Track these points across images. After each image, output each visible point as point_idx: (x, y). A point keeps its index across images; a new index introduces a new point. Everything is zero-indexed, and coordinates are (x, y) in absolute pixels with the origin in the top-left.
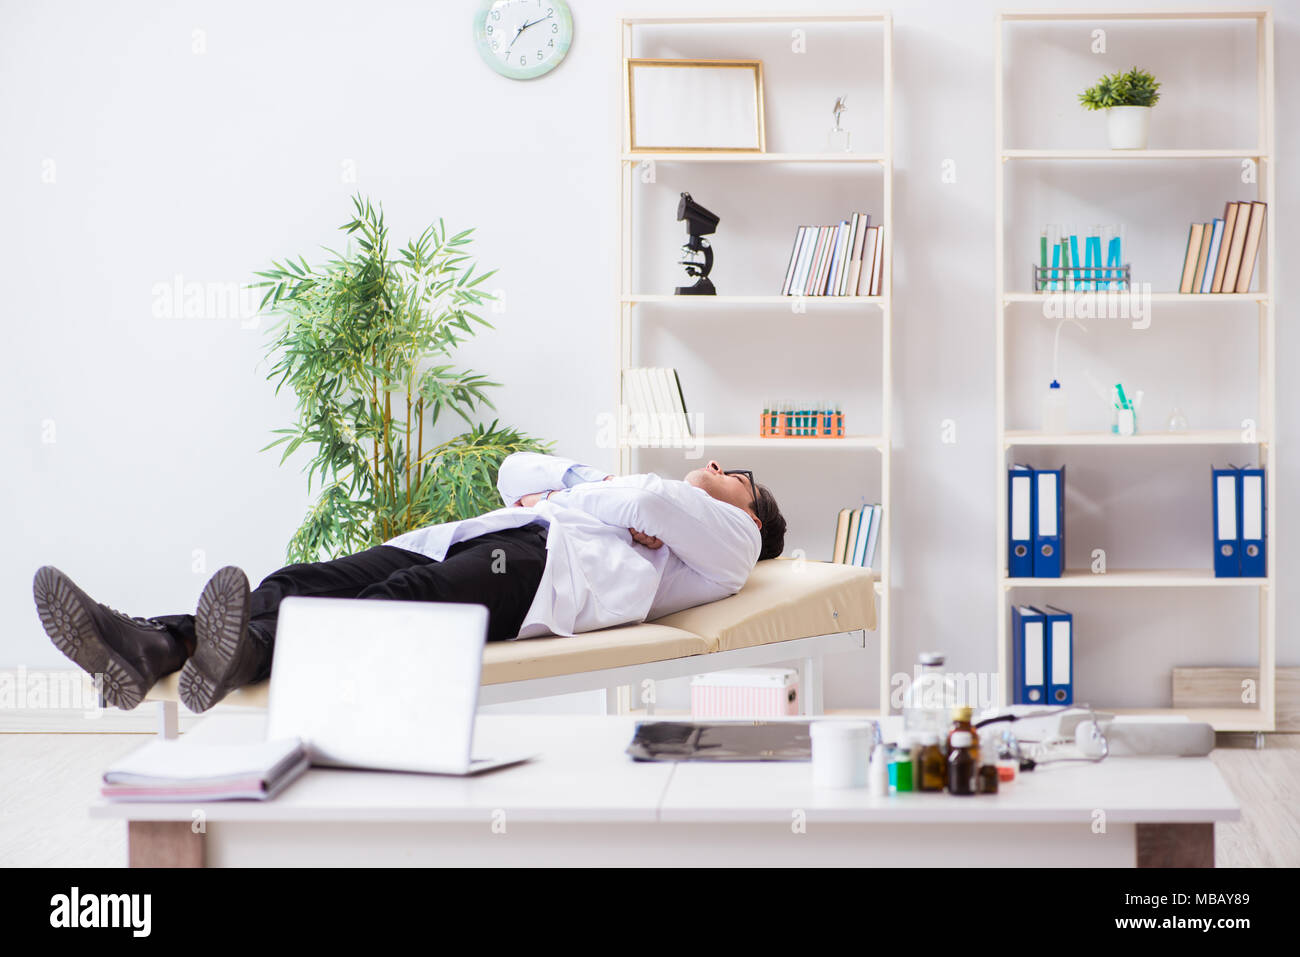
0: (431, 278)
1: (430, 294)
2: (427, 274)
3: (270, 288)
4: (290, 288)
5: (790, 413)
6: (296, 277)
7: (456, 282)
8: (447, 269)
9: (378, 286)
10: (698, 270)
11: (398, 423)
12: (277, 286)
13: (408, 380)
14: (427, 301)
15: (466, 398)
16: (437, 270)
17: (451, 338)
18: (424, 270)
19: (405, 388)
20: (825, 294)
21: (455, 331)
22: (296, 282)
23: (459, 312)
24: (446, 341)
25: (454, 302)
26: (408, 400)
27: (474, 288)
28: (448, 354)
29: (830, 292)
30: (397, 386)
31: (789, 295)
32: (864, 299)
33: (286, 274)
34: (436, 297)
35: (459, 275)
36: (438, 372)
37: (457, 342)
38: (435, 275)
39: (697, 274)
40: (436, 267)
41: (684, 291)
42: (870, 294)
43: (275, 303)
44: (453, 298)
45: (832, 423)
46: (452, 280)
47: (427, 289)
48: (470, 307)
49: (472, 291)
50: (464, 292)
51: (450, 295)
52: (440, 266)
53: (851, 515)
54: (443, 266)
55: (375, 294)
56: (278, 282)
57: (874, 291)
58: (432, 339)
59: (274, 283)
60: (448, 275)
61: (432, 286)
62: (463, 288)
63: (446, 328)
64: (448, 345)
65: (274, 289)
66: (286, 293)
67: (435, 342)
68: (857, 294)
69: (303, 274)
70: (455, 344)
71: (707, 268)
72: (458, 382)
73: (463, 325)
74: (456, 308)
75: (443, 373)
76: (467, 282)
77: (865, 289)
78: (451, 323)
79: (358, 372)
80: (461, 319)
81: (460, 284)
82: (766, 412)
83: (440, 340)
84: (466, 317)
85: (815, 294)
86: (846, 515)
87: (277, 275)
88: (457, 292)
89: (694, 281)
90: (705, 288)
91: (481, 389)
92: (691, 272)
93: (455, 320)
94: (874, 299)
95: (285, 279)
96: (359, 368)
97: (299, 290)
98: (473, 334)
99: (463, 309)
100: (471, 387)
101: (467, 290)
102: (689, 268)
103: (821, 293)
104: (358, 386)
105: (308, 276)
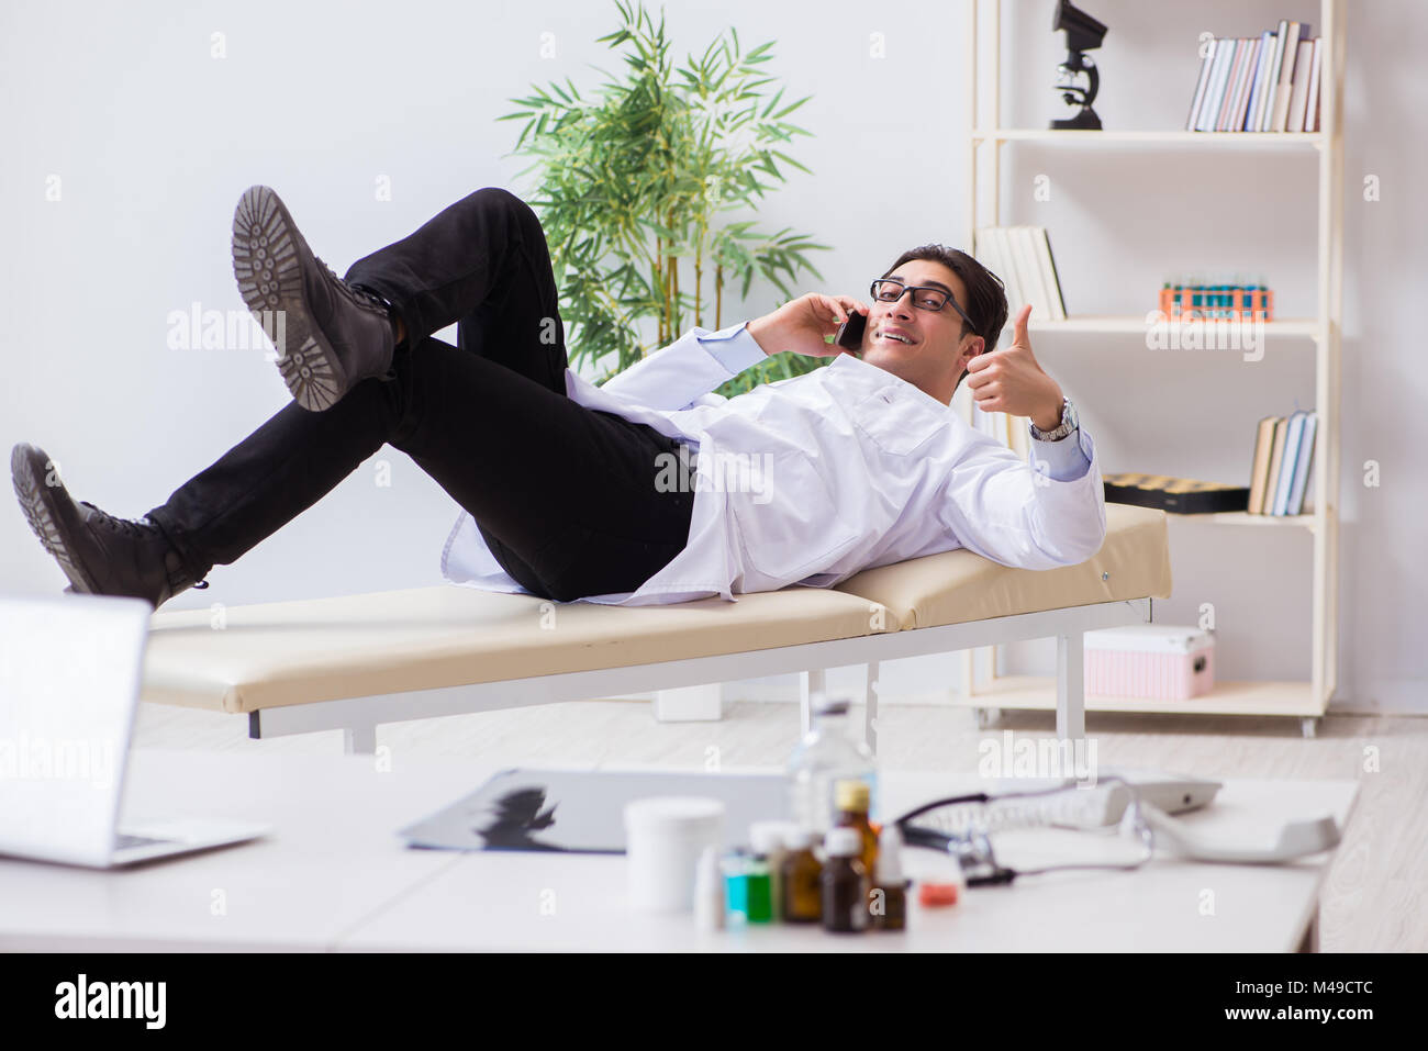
0: (723, 107)
1: (723, 128)
2: (717, 101)
3: (527, 120)
4: (554, 120)
5: (1200, 288)
6: (562, 106)
7: (760, 111)
8: (745, 96)
9: (652, 117)
10: (1079, 97)
11: (687, 296)
12: (538, 117)
13: (697, 240)
14: (720, 136)
15: (785, 265)
16: (731, 97)
17: (755, 186)
18: (713, 96)
19: (693, 252)
20: (1244, 129)
21: (761, 177)
22: (561, 113)
23: (766, 152)
24: (750, 190)
25: (759, 139)
26: (697, 267)
27: (782, 120)
28: (753, 206)
29: (1249, 127)
30: (682, 248)
31: (1196, 130)
32: (1297, 137)
33: (549, 101)
34: (732, 131)
35: (763, 103)
36: (739, 231)
37: (764, 192)
38: (727, 101)
39: (1078, 102)
40: (729, 92)
41: (1060, 125)
42: (1304, 130)
43: (536, 140)
44: (757, 134)
45: (1255, 300)
46: (755, 108)
47: (718, 121)
48: (779, 146)
49: (780, 125)
50: (769, 127)
51: (752, 129)
52: (735, 90)
53: (1276, 426)
54: (739, 92)
55: (649, 127)
56: (539, 113)
57: (1310, 126)
58: (730, 187)
59: (532, 114)
60: (749, 102)
61: (726, 116)
62: (769, 120)
63: (749, 173)
64: (753, 195)
65: (533, 122)
66: (550, 126)
67: (735, 189)
68: (1287, 130)
69: (570, 101)
70: (760, 194)
71: (1090, 96)
72: (773, 244)
73: (770, 168)
74: (761, 146)
75: (744, 232)
76: (775, 111)
77: (1297, 124)
78: (755, 167)
79: (628, 231)
80: (768, 160)
81: (765, 114)
82: (1167, 286)
83: (742, 188)
84: (774, 159)
85: (1231, 128)
86: (1268, 427)
87: (538, 103)
88: (761, 126)
89: (1074, 111)
90: (1089, 121)
91: (804, 253)
92: (1070, 100)
93: (760, 163)
94: (1310, 137)
95: (548, 108)
96: (628, 225)
97: (565, 123)
98: (783, 179)
99: (771, 147)
100: (792, 251)
101: (774, 123)
102: (1067, 95)
103: (1239, 127)
104: (627, 249)
105: (576, 104)
